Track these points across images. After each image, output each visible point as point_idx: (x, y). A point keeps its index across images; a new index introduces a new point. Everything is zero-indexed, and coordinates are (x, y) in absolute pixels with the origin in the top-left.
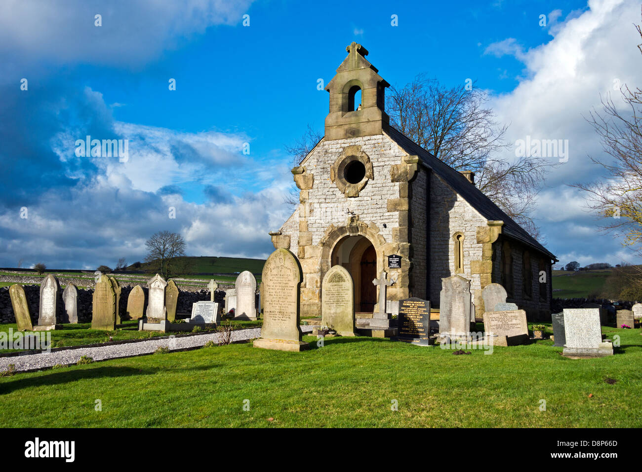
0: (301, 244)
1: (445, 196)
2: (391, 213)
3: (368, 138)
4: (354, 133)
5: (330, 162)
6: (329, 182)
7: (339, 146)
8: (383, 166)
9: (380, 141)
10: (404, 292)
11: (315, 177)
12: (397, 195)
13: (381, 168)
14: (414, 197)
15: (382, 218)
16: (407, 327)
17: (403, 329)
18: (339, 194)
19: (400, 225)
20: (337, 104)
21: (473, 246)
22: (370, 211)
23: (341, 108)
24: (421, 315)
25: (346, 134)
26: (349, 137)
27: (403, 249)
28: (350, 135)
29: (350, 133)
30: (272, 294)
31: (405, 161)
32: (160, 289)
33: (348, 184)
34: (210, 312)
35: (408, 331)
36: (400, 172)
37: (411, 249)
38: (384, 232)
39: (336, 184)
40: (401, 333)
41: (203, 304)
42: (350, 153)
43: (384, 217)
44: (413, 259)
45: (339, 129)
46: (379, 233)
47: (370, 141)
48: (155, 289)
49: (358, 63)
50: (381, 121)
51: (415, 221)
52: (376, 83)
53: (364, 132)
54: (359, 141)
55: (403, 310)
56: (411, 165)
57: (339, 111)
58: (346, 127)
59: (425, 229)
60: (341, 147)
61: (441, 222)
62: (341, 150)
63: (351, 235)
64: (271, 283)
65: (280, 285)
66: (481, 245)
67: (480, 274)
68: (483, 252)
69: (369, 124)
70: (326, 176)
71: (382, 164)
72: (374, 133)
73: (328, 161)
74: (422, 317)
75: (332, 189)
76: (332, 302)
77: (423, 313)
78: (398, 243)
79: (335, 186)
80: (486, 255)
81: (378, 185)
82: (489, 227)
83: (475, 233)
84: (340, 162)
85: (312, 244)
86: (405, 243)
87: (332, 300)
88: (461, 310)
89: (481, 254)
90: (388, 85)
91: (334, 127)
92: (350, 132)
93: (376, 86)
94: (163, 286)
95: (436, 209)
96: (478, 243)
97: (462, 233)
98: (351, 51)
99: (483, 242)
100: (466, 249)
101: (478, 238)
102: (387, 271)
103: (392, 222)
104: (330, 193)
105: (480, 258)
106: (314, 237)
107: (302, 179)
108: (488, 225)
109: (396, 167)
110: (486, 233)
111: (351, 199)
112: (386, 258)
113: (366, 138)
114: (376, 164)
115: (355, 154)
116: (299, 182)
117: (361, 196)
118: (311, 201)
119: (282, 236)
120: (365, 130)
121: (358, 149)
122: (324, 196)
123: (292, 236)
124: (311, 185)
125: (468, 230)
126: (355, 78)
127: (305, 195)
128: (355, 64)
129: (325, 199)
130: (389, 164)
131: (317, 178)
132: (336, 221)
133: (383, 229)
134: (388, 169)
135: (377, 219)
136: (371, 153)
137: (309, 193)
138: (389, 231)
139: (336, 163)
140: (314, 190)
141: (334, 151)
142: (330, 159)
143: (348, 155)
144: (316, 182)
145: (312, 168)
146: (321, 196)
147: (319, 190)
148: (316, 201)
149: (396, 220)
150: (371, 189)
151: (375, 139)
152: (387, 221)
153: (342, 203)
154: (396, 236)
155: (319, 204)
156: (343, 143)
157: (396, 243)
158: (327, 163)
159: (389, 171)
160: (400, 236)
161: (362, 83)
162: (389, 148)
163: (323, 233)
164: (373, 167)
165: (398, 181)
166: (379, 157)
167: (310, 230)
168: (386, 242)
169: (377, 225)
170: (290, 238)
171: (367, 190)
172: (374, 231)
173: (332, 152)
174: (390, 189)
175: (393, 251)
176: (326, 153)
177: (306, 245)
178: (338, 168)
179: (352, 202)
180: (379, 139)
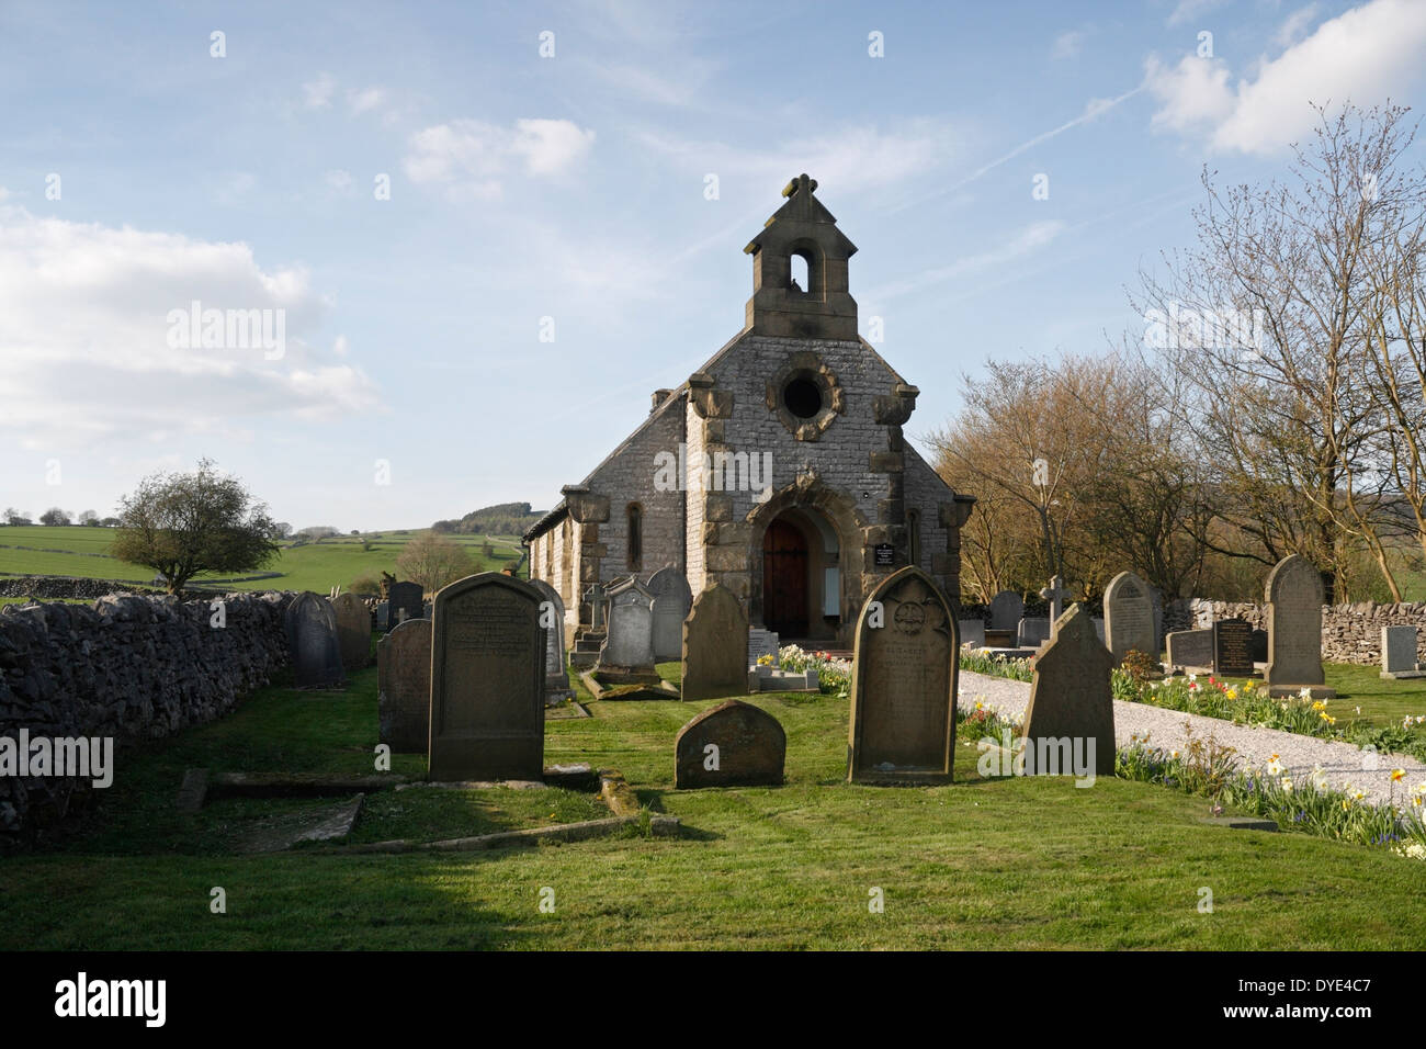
0: (712, 516)
2: (876, 475)
3: (836, 343)
4: (808, 330)
5: (764, 373)
6: (765, 413)
7: (781, 347)
8: (862, 395)
9: (855, 352)
11: (737, 398)
12: (885, 446)
13: (857, 398)
15: (860, 481)
18: (783, 434)
19: (891, 496)
20: (777, 273)
21: (935, 531)
22: (840, 468)
25: (794, 330)
26: (801, 336)
27: (899, 535)
28: (803, 333)
29: (803, 330)
36: (889, 408)
38: (864, 506)
39: (778, 416)
42: (802, 364)
43: (865, 481)
45: (782, 319)
46: (856, 507)
47: (838, 350)
49: (814, 213)
52: (846, 253)
53: (828, 332)
54: (817, 345)
56: (906, 399)
58: (795, 317)
60: (785, 351)
62: (785, 356)
66: (945, 530)
68: (948, 541)
69: (837, 319)
70: (757, 398)
71: (860, 391)
72: (844, 337)
73: (760, 371)
75: (769, 424)
78: (889, 524)
79: (773, 417)
80: (952, 547)
81: (853, 426)
82: (955, 505)
83: (936, 512)
84: (784, 377)
85: (732, 519)
86: (899, 526)
89: (945, 545)
90: (854, 251)
91: (773, 314)
92: (801, 327)
96: (941, 526)
97: (918, 512)
98: (802, 188)
99: (948, 527)
100: (923, 536)
101: (941, 519)
102: (872, 570)
103: (879, 489)
104: (767, 430)
105: (945, 550)
106: (736, 506)
107: (710, 397)
108: (956, 500)
109: (882, 401)
110: (952, 513)
111: (807, 444)
112: (871, 550)
113: (831, 343)
114: (849, 390)
115: (812, 367)
116: (703, 403)
117: (823, 442)
118: (729, 441)
119: (590, 497)
120: (829, 329)
121: (817, 360)
122: (755, 434)
123: (613, 497)
124: (729, 411)
125: (926, 506)
126: (809, 236)
127: (718, 429)
128: (809, 212)
129: (757, 439)
130: (872, 394)
131: (739, 399)
132: (779, 480)
133: (863, 500)
134: (870, 401)
135: (852, 483)
136: (841, 371)
137: (725, 425)
138: (873, 505)
139: (776, 378)
140: (735, 421)
141: (771, 354)
142: (765, 370)
143: (798, 366)
144: (738, 407)
145: (729, 381)
146: (750, 434)
147: (744, 421)
148: (738, 441)
149: (885, 487)
150: (841, 432)
151: (845, 348)
152: (870, 487)
153: (788, 450)
154: (885, 513)
155: (745, 447)
156: (790, 345)
157: (886, 526)
158: (758, 375)
159: (872, 405)
160: (891, 514)
161: (824, 248)
162: (871, 366)
163: (754, 500)
164: (845, 395)
165: (886, 423)
166: (855, 378)
167: (729, 492)
168: (869, 522)
169: (852, 493)
170: (610, 501)
171: (835, 432)
172: (847, 502)
173: (767, 356)
174: (873, 434)
175: (881, 537)
176: (757, 356)
177: (721, 521)
178: (779, 386)
179: (808, 450)
180: (853, 348)
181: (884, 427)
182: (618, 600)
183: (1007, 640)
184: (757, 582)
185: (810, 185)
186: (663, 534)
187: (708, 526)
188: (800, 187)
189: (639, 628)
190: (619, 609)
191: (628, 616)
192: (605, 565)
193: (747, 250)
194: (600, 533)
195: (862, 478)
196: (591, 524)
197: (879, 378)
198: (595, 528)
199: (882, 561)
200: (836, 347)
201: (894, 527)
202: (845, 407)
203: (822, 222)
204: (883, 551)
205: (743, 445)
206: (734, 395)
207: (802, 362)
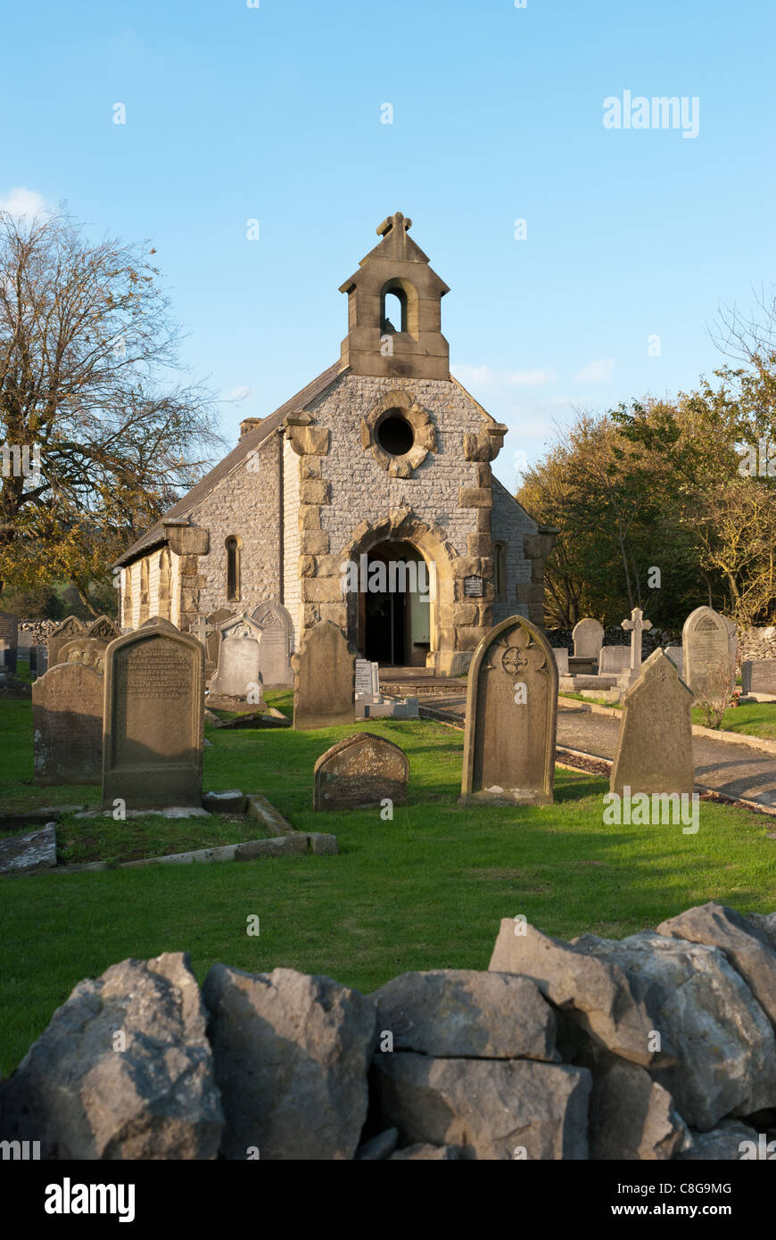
0: (309, 550)
2: (465, 510)
3: (428, 382)
4: (402, 369)
5: (359, 412)
6: (359, 449)
7: (375, 386)
9: (446, 391)
11: (333, 436)
12: (475, 482)
13: (448, 435)
15: (450, 515)
18: (377, 470)
19: (480, 530)
20: (371, 314)
21: (519, 563)
22: (431, 503)
23: (379, 323)
25: (388, 370)
26: (394, 376)
27: (487, 567)
28: (396, 373)
29: (395, 369)
31: (489, 430)
33: (389, 454)
36: (479, 446)
38: (454, 540)
39: (373, 453)
42: (395, 402)
43: (454, 516)
45: (375, 358)
46: (446, 541)
47: (430, 389)
49: (409, 252)
52: (440, 293)
53: (420, 371)
54: (414, 386)
56: (494, 436)
57: (376, 327)
58: (388, 357)
60: (379, 390)
62: (380, 395)
66: (529, 561)
67: (528, 603)
68: (532, 572)
69: (428, 359)
70: (352, 436)
71: (450, 429)
72: (436, 377)
73: (355, 410)
75: (364, 461)
78: (478, 557)
79: (370, 455)
80: (538, 576)
81: (443, 463)
82: (540, 537)
83: (521, 544)
84: (379, 416)
85: (329, 552)
86: (487, 558)
89: (530, 575)
90: (447, 291)
91: (368, 353)
92: (395, 366)
96: (526, 558)
97: (503, 543)
98: (395, 227)
99: (533, 558)
100: (510, 567)
101: (525, 551)
102: (461, 601)
103: (467, 524)
104: (361, 467)
105: (529, 580)
106: (333, 540)
107: (308, 435)
108: (540, 533)
109: (472, 438)
110: (536, 545)
111: (400, 480)
112: (460, 581)
113: (423, 382)
114: (441, 428)
115: (405, 405)
116: (301, 441)
117: (416, 478)
118: (325, 477)
119: (190, 529)
120: (422, 369)
121: (410, 399)
122: (350, 472)
123: (211, 530)
124: (326, 449)
125: (512, 538)
126: (403, 276)
127: (315, 466)
128: (403, 252)
129: (352, 476)
130: (462, 432)
131: (335, 437)
132: (373, 515)
133: (453, 534)
134: (460, 439)
135: (442, 518)
136: (432, 409)
137: (322, 462)
138: (462, 538)
139: (370, 416)
140: (331, 458)
141: (367, 394)
142: (360, 408)
143: (392, 405)
144: (334, 444)
145: (325, 419)
146: (345, 471)
147: (340, 458)
148: (334, 477)
149: (473, 522)
150: (432, 468)
151: (438, 387)
152: (460, 521)
153: (382, 486)
154: (475, 545)
155: (340, 484)
156: (384, 384)
157: (474, 558)
158: (353, 413)
159: (462, 443)
160: (480, 547)
161: (417, 288)
162: (461, 405)
163: (350, 535)
164: (436, 433)
165: (477, 460)
166: (446, 417)
167: (325, 527)
168: (458, 555)
169: (443, 528)
170: (209, 534)
171: (426, 469)
172: (438, 536)
173: (362, 395)
174: (463, 471)
175: (470, 569)
176: (352, 395)
177: (319, 554)
178: (374, 424)
179: (400, 486)
180: (445, 387)
181: (474, 464)
182: (229, 633)
183: (589, 667)
184: (353, 613)
185: (405, 224)
186: (261, 565)
187: (306, 559)
188: (394, 226)
189: (248, 659)
190: (228, 642)
191: (237, 648)
192: (205, 596)
193: (341, 290)
194: (199, 565)
195: (452, 513)
196: (191, 556)
197: (470, 417)
198: (195, 560)
199: (470, 591)
200: (428, 386)
201: (482, 559)
202: (436, 446)
203: (416, 261)
204: (472, 582)
205: (339, 481)
206: (330, 433)
207: (395, 400)
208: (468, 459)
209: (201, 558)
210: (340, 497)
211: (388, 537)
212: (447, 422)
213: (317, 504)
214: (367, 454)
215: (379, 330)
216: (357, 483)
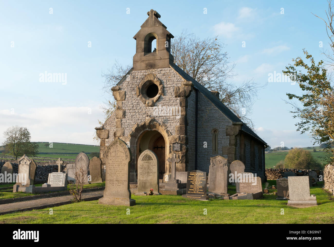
0: (117, 135)
1: (207, 107)
2: (175, 117)
3: (161, 69)
4: (151, 66)
6: (135, 97)
7: (142, 74)
8: (170, 87)
9: (168, 71)
10: (182, 166)
12: (179, 105)
13: (168, 88)
14: (188, 107)
16: (192, 188)
17: (191, 190)
18: (142, 105)
19: (180, 124)
20: (141, 47)
21: (224, 137)
23: (143, 50)
24: (201, 181)
25: (146, 67)
26: (149, 69)
27: (183, 139)
28: (149, 67)
29: (149, 66)
30: (111, 169)
31: (184, 84)
32: (26, 164)
33: (148, 98)
34: (60, 179)
35: (193, 191)
36: (180, 91)
37: (187, 139)
39: (140, 98)
40: (188, 192)
41: (56, 175)
43: (170, 119)
44: (188, 145)
45: (142, 63)
46: (167, 129)
48: (23, 165)
49: (155, 23)
50: (169, 59)
51: (189, 121)
52: (166, 35)
53: (158, 65)
54: (155, 71)
55: (190, 178)
56: (187, 87)
57: (142, 52)
58: (147, 62)
59: (195, 127)
60: (143, 75)
61: (204, 123)
63: (149, 130)
64: (110, 162)
65: (117, 163)
66: (228, 137)
67: (228, 154)
68: (230, 141)
69: (161, 61)
70: (133, 93)
72: (164, 67)
74: (202, 182)
75: (137, 101)
76: (144, 173)
77: (203, 180)
78: (179, 135)
80: (232, 143)
81: (167, 99)
82: (233, 126)
83: (225, 130)
84: (143, 84)
85: (124, 136)
86: (183, 136)
87: (144, 172)
88: (222, 177)
89: (229, 143)
90: (173, 37)
91: (139, 62)
92: (149, 65)
93: (166, 37)
94: (28, 163)
95: (201, 115)
96: (226, 136)
97: (217, 129)
98: (151, 15)
100: (220, 139)
101: (226, 132)
102: (172, 153)
104: (136, 103)
105: (228, 145)
106: (125, 131)
107: (118, 94)
108: (233, 124)
109: (178, 88)
110: (232, 129)
111: (150, 107)
112: (172, 145)
113: (159, 70)
114: (165, 86)
115: (152, 79)
116: (116, 96)
117: (156, 106)
118: (124, 108)
119: (103, 130)
120: (159, 65)
121: (154, 76)
122: (132, 106)
123: (110, 130)
124: (124, 98)
125: (220, 127)
126: (153, 32)
127: (120, 105)
128: (153, 23)
129: (133, 107)
130: (174, 86)
131: (127, 94)
132: (140, 121)
133: (170, 126)
134: (173, 89)
135: (166, 120)
136: (162, 79)
137: (122, 103)
138: (173, 128)
139: (140, 85)
140: (126, 102)
141: (139, 76)
142: (136, 82)
143: (147, 80)
144: (127, 96)
145: (124, 88)
146: (130, 105)
147: (129, 101)
148: (127, 108)
149: (178, 121)
150: (162, 102)
151: (165, 70)
152: (172, 121)
153: (143, 110)
154: (178, 131)
155: (129, 110)
156: (145, 72)
157: (178, 136)
158: (134, 84)
159: (174, 90)
160: (180, 131)
161: (158, 35)
162: (174, 76)
163: (131, 129)
164: (163, 88)
165: (179, 96)
166: (168, 81)
167: (123, 126)
168: (172, 134)
169: (166, 124)
170: (109, 132)
171: (160, 102)
172: (164, 128)
173: (137, 77)
174: (174, 102)
175: (176, 140)
176: (134, 78)
177: (120, 136)
178: (141, 87)
179: (150, 110)
180: (167, 70)
181: (179, 98)
182: (21, 162)
194: (105, 142)
195: (169, 118)
196: (103, 139)
197: (177, 80)
198: (104, 141)
199: (175, 149)
200: (161, 71)
201: (181, 136)
202: (164, 93)
203: (157, 25)
204: (176, 145)
205: (128, 110)
206: (125, 92)
207: (149, 78)
208: (176, 97)
209: (106, 140)
210: (128, 115)
211: (147, 129)
212: (168, 83)
213: (120, 118)
214: (138, 99)
215: (143, 53)
216: (134, 110)
